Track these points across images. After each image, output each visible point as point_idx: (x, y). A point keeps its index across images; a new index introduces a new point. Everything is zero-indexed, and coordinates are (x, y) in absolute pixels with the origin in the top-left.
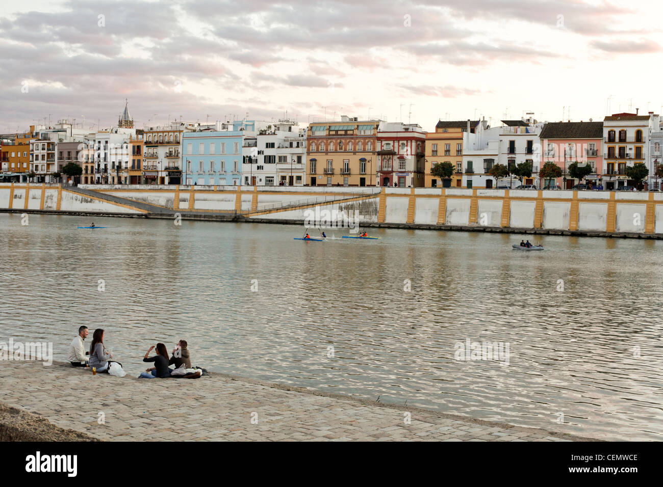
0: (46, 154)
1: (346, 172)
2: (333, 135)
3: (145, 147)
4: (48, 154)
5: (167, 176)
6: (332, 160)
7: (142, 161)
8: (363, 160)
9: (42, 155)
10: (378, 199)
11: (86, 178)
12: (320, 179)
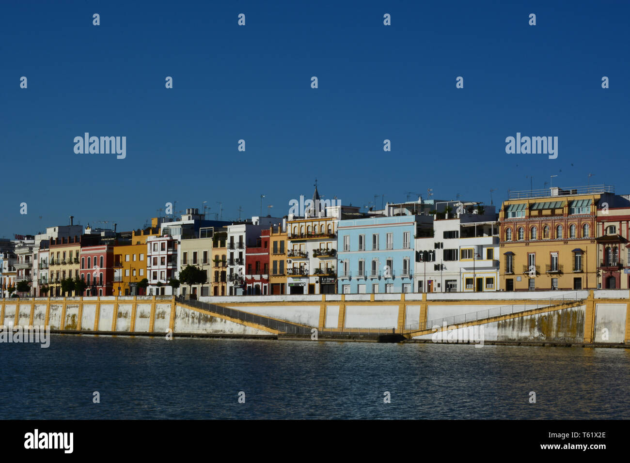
0: (166, 256)
1: (555, 269)
2: (535, 216)
3: (289, 242)
4: (169, 256)
5: (317, 282)
6: (535, 253)
7: (285, 262)
8: (578, 252)
9: (162, 258)
10: (583, 308)
11: (216, 288)
12: (520, 281)
